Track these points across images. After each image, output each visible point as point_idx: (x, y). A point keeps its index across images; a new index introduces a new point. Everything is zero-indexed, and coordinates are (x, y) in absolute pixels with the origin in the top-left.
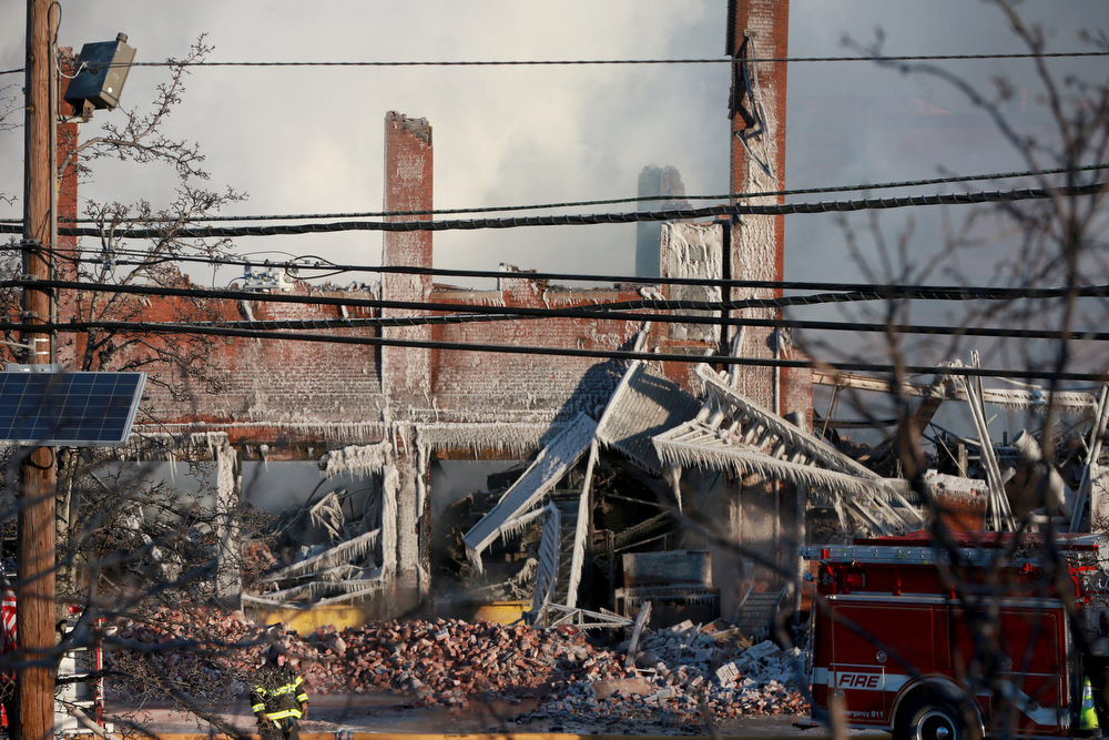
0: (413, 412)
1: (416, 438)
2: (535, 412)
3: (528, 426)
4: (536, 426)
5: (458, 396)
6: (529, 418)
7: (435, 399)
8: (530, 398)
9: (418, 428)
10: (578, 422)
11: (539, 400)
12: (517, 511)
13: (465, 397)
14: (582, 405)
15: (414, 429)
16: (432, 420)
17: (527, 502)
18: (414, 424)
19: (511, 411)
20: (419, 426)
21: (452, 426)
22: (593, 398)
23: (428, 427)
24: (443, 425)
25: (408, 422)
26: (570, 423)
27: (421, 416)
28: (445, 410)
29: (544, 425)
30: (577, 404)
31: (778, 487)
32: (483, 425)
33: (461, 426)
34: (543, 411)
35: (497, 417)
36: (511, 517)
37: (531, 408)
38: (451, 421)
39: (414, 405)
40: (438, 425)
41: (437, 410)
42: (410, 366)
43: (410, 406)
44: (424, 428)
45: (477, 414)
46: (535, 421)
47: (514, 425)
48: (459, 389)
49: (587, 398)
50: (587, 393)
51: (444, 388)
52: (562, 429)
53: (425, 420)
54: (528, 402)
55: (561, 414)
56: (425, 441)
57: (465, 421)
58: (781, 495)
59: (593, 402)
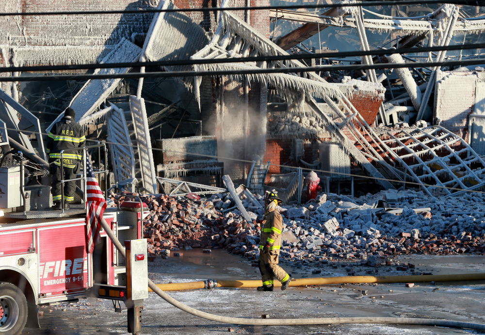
0: (10, 38)
1: (12, 57)
2: (92, 37)
3: (88, 48)
4: (94, 48)
5: (40, 26)
6: (88, 42)
7: (25, 29)
8: (89, 27)
9: (14, 50)
10: (121, 45)
11: (95, 30)
12: (90, 110)
13: (44, 27)
14: (123, 32)
15: (11, 51)
16: (23, 44)
17: (96, 103)
18: (12, 47)
19: (76, 37)
20: (15, 48)
21: (37, 48)
22: (130, 27)
23: (21, 49)
24: (31, 48)
25: (8, 46)
26: (116, 46)
27: (16, 41)
28: (32, 36)
29: (98, 47)
30: (119, 32)
31: (248, 90)
32: (58, 47)
33: (43, 48)
34: (97, 38)
35: (67, 42)
36: (86, 114)
37: (89, 35)
38: (36, 45)
39: (11, 33)
40: (27, 48)
41: (26, 37)
42: (7, 4)
43: (8, 34)
44: (19, 50)
45: (53, 40)
46: (92, 44)
47: (79, 48)
48: (41, 21)
49: (126, 27)
50: (125, 24)
51: (31, 20)
52: (111, 50)
53: (18, 44)
54: (87, 30)
55: (110, 39)
56: (19, 60)
57: (45, 45)
58: (249, 96)
59: (130, 30)
